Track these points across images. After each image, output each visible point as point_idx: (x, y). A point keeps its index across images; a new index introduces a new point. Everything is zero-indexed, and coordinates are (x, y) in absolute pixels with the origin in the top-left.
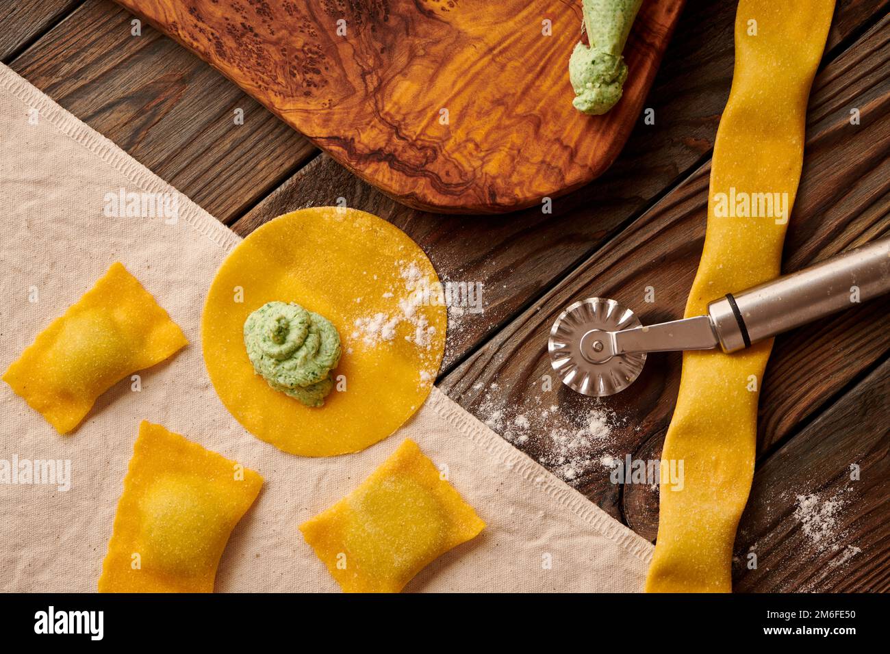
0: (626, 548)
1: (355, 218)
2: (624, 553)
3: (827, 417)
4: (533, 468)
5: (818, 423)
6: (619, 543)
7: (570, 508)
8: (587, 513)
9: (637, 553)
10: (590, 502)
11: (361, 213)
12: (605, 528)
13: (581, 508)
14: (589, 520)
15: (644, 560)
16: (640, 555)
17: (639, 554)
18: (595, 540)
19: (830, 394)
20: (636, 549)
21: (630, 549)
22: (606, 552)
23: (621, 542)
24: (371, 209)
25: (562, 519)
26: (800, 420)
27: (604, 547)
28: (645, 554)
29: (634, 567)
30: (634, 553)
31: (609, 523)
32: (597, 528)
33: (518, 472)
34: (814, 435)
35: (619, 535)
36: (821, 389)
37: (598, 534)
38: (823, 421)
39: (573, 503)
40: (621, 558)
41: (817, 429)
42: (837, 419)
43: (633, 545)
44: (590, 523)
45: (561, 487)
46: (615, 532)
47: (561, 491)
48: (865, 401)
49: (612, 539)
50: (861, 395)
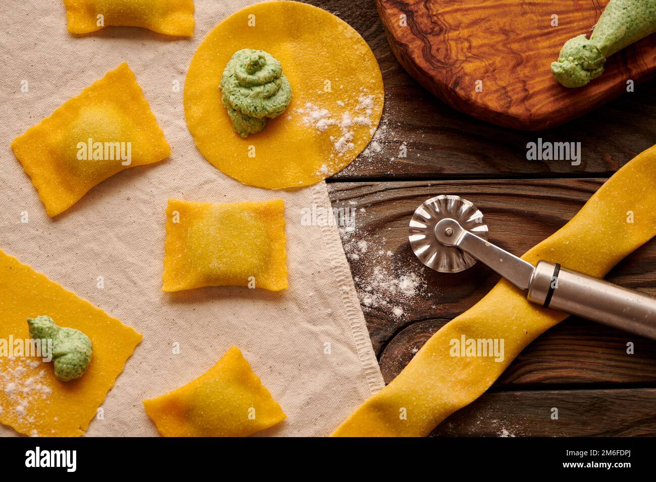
0: (367, 374)
1: (358, 42)
2: (362, 376)
3: (562, 394)
4: (347, 278)
5: (553, 393)
6: (364, 367)
7: (351, 322)
8: (359, 334)
9: (371, 383)
10: (366, 328)
11: (364, 42)
12: (363, 351)
13: (358, 327)
14: (357, 339)
15: (372, 391)
17: (371, 385)
18: (350, 354)
19: (575, 380)
20: (373, 380)
21: (368, 377)
22: (351, 367)
23: (366, 367)
24: (372, 45)
25: (340, 325)
26: (543, 382)
27: (352, 363)
28: (376, 388)
29: (362, 390)
30: (370, 381)
31: (368, 350)
32: (358, 347)
33: (335, 273)
34: (545, 399)
35: (368, 362)
36: (573, 373)
37: (355, 351)
38: (558, 394)
39: (354, 321)
40: (358, 377)
41: (549, 397)
42: (567, 400)
43: (373, 376)
44: (356, 341)
45: (355, 305)
46: (367, 358)
47: (353, 306)
48: (595, 403)
49: (362, 361)
50: (595, 398)
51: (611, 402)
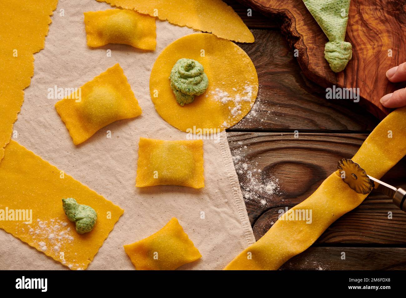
0: (246, 235)
1: (245, 56)
2: (244, 236)
4: (236, 183)
5: (347, 249)
6: (245, 231)
7: (238, 207)
8: (242, 213)
9: (248, 239)
10: (246, 210)
11: (248, 57)
12: (244, 222)
13: (241, 210)
15: (249, 244)
16: (248, 241)
18: (237, 224)
19: (359, 242)
20: (249, 238)
22: (237, 231)
23: (246, 231)
24: (253, 58)
25: (232, 208)
26: (342, 242)
27: (238, 228)
28: (251, 242)
29: (243, 243)
30: (247, 239)
31: (247, 222)
32: (241, 220)
33: (230, 180)
35: (247, 228)
36: (358, 238)
37: (240, 222)
38: (349, 249)
39: (240, 206)
40: (241, 236)
42: (354, 252)
43: (249, 236)
44: (240, 217)
45: (240, 198)
46: (246, 226)
47: (239, 198)
48: (370, 255)
49: (244, 228)
50: (370, 252)
51: (378, 254)
